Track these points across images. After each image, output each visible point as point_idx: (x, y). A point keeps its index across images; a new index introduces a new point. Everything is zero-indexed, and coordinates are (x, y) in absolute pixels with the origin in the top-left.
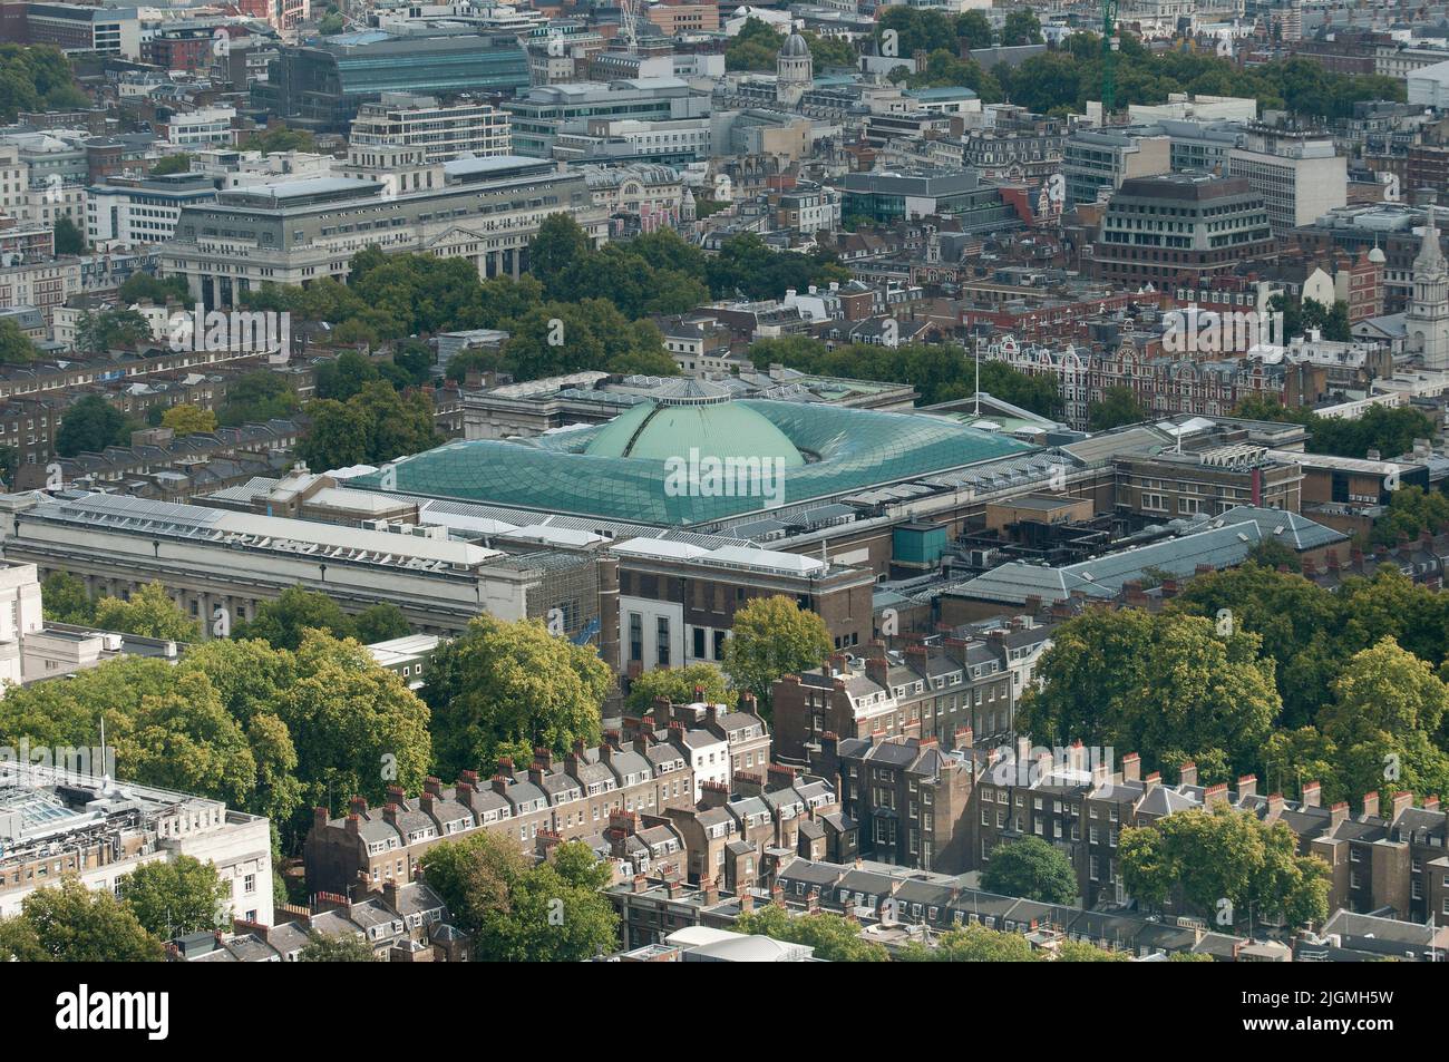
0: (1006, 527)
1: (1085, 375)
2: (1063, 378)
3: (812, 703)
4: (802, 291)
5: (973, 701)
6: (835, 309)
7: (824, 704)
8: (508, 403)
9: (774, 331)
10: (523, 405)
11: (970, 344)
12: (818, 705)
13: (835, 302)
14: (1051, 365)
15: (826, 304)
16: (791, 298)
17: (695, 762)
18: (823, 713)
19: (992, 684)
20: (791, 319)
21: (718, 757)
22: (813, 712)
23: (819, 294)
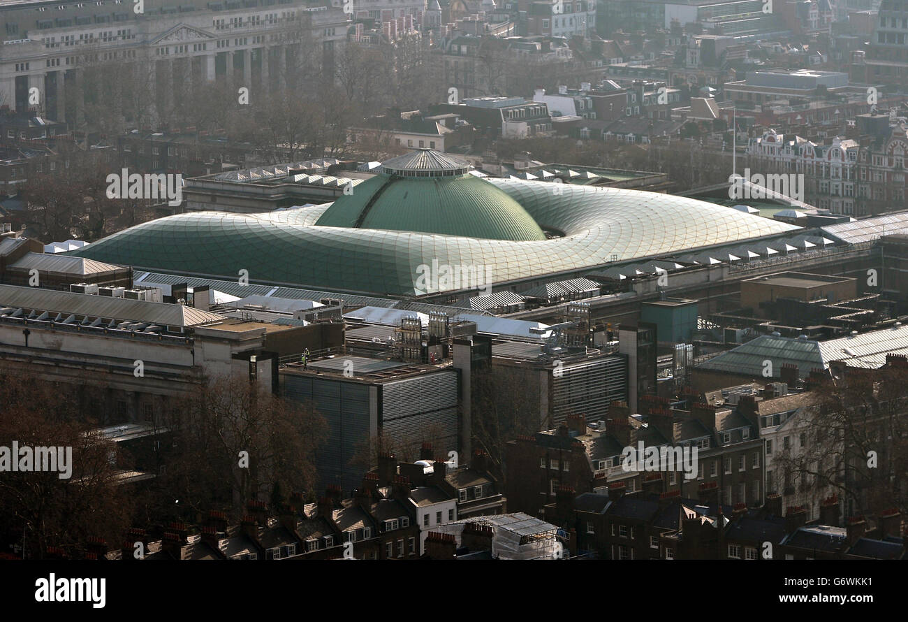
0: (762, 305)
1: (853, 170)
2: (828, 173)
3: (548, 465)
4: (552, 91)
5: (722, 471)
6: (587, 109)
7: (561, 466)
8: (233, 188)
9: (523, 128)
10: (249, 189)
11: (728, 138)
12: (554, 467)
13: (586, 102)
14: (816, 159)
15: (577, 103)
16: (540, 97)
17: (421, 521)
18: (559, 475)
19: (743, 452)
20: (539, 116)
21: (445, 516)
22: (549, 474)
23: (570, 94)
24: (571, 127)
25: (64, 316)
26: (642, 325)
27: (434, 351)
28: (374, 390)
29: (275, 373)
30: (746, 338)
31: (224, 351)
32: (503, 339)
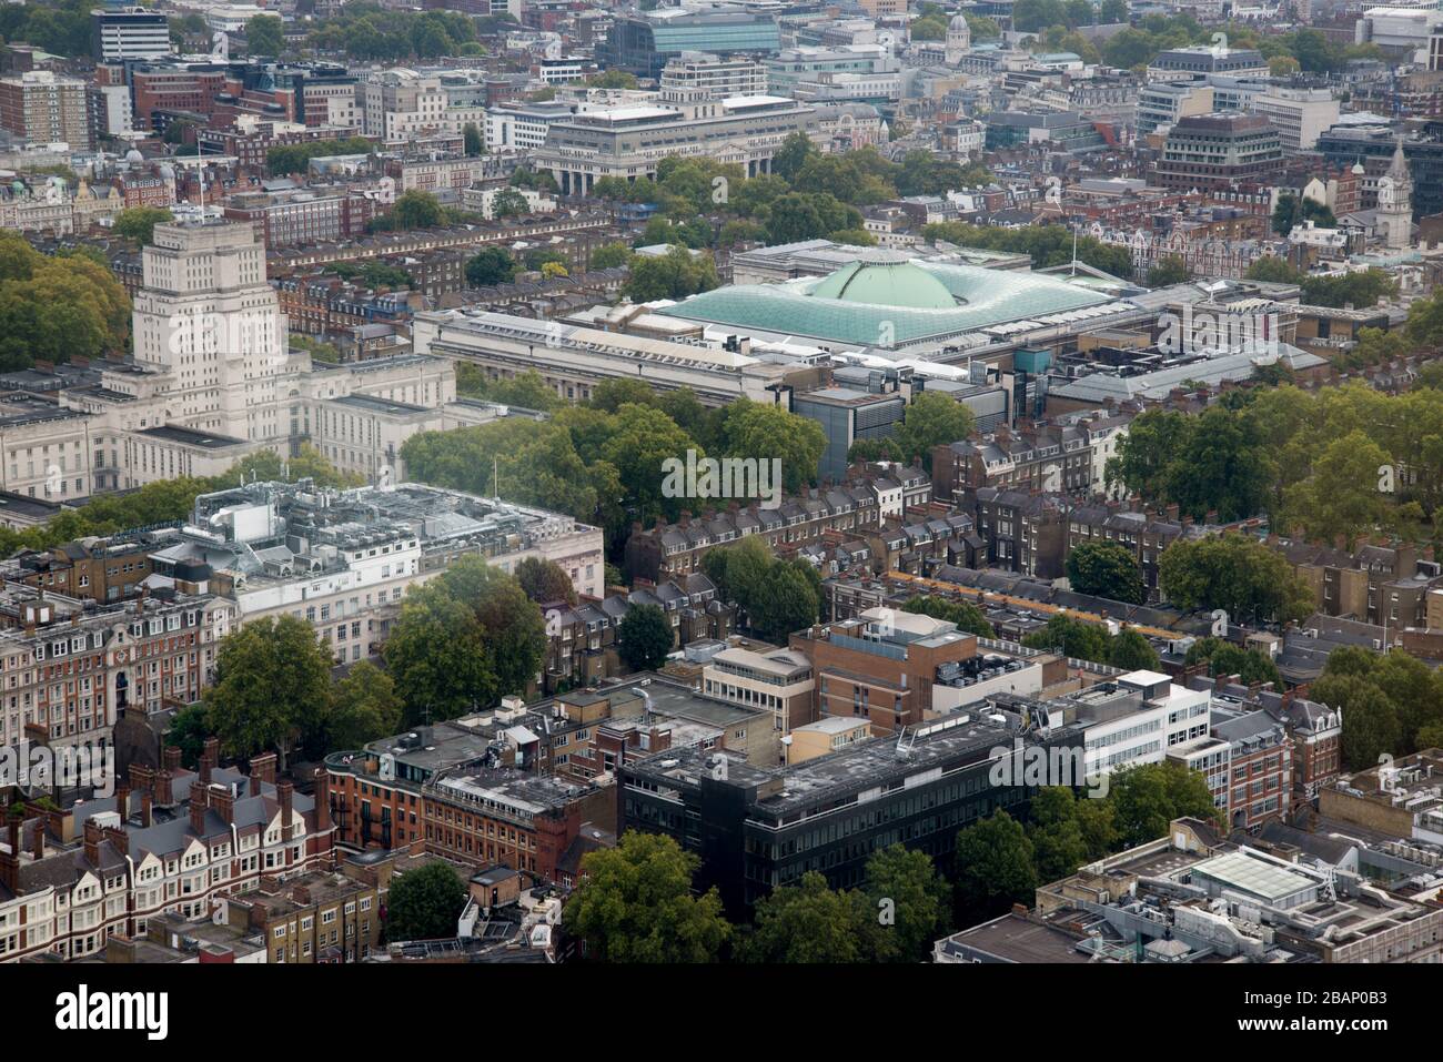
0: (1091, 350)
1: (1148, 250)
2: (1132, 252)
3: (958, 463)
4: (959, 191)
6: (980, 203)
7: (967, 464)
8: (762, 261)
9: (939, 218)
10: (771, 262)
11: (1070, 228)
12: (963, 465)
13: (979, 199)
14: (1125, 243)
15: (974, 200)
16: (951, 195)
17: (880, 500)
18: (965, 470)
19: (1079, 455)
20: (950, 210)
21: (895, 497)
22: (959, 469)
23: (969, 193)
24: (971, 218)
25: (663, 356)
26: (1018, 370)
27: (889, 387)
28: (851, 413)
29: (791, 398)
30: (1085, 374)
31: (761, 384)
32: (932, 378)
